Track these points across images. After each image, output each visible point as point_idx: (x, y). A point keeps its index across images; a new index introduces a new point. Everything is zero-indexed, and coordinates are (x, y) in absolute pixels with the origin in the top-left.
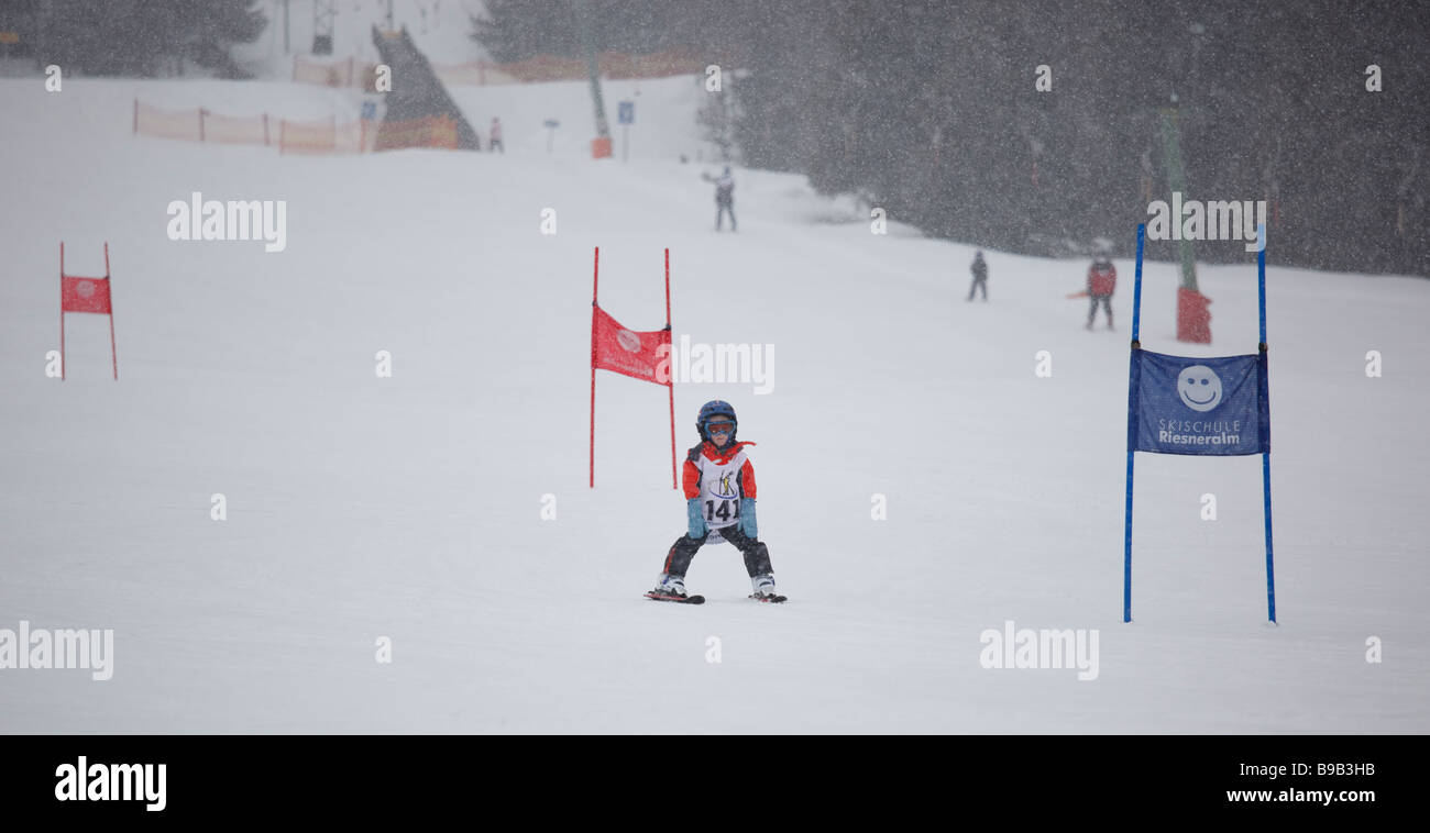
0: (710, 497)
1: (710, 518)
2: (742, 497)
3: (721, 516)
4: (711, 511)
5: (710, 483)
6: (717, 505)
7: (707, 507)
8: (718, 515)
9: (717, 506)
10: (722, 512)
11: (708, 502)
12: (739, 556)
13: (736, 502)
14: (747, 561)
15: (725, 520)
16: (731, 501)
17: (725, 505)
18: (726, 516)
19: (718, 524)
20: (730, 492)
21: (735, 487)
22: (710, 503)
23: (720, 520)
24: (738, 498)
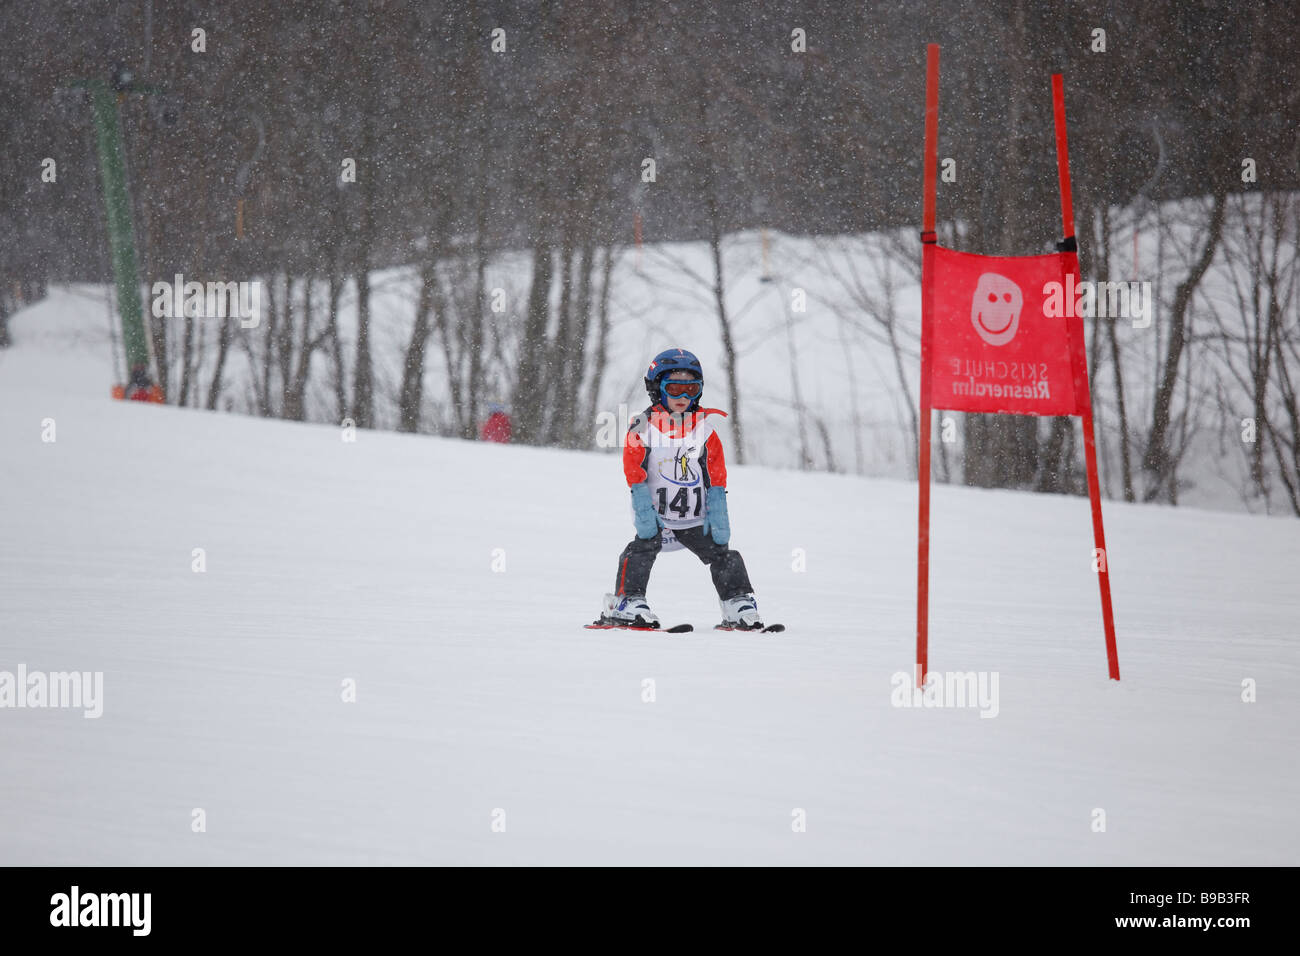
0: (662, 483)
1: (662, 512)
2: (707, 485)
3: (678, 509)
4: (663, 500)
5: (660, 464)
6: (672, 493)
7: (657, 498)
8: (673, 507)
9: (670, 497)
10: (679, 504)
11: (658, 491)
12: (705, 571)
13: (697, 491)
14: (716, 579)
15: (683, 515)
16: (690, 490)
17: (683, 493)
18: (683, 511)
19: (672, 521)
20: (690, 477)
21: (697, 469)
22: (662, 492)
23: (675, 515)
24: (701, 484)
